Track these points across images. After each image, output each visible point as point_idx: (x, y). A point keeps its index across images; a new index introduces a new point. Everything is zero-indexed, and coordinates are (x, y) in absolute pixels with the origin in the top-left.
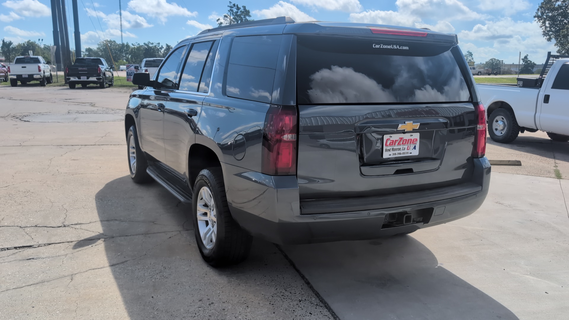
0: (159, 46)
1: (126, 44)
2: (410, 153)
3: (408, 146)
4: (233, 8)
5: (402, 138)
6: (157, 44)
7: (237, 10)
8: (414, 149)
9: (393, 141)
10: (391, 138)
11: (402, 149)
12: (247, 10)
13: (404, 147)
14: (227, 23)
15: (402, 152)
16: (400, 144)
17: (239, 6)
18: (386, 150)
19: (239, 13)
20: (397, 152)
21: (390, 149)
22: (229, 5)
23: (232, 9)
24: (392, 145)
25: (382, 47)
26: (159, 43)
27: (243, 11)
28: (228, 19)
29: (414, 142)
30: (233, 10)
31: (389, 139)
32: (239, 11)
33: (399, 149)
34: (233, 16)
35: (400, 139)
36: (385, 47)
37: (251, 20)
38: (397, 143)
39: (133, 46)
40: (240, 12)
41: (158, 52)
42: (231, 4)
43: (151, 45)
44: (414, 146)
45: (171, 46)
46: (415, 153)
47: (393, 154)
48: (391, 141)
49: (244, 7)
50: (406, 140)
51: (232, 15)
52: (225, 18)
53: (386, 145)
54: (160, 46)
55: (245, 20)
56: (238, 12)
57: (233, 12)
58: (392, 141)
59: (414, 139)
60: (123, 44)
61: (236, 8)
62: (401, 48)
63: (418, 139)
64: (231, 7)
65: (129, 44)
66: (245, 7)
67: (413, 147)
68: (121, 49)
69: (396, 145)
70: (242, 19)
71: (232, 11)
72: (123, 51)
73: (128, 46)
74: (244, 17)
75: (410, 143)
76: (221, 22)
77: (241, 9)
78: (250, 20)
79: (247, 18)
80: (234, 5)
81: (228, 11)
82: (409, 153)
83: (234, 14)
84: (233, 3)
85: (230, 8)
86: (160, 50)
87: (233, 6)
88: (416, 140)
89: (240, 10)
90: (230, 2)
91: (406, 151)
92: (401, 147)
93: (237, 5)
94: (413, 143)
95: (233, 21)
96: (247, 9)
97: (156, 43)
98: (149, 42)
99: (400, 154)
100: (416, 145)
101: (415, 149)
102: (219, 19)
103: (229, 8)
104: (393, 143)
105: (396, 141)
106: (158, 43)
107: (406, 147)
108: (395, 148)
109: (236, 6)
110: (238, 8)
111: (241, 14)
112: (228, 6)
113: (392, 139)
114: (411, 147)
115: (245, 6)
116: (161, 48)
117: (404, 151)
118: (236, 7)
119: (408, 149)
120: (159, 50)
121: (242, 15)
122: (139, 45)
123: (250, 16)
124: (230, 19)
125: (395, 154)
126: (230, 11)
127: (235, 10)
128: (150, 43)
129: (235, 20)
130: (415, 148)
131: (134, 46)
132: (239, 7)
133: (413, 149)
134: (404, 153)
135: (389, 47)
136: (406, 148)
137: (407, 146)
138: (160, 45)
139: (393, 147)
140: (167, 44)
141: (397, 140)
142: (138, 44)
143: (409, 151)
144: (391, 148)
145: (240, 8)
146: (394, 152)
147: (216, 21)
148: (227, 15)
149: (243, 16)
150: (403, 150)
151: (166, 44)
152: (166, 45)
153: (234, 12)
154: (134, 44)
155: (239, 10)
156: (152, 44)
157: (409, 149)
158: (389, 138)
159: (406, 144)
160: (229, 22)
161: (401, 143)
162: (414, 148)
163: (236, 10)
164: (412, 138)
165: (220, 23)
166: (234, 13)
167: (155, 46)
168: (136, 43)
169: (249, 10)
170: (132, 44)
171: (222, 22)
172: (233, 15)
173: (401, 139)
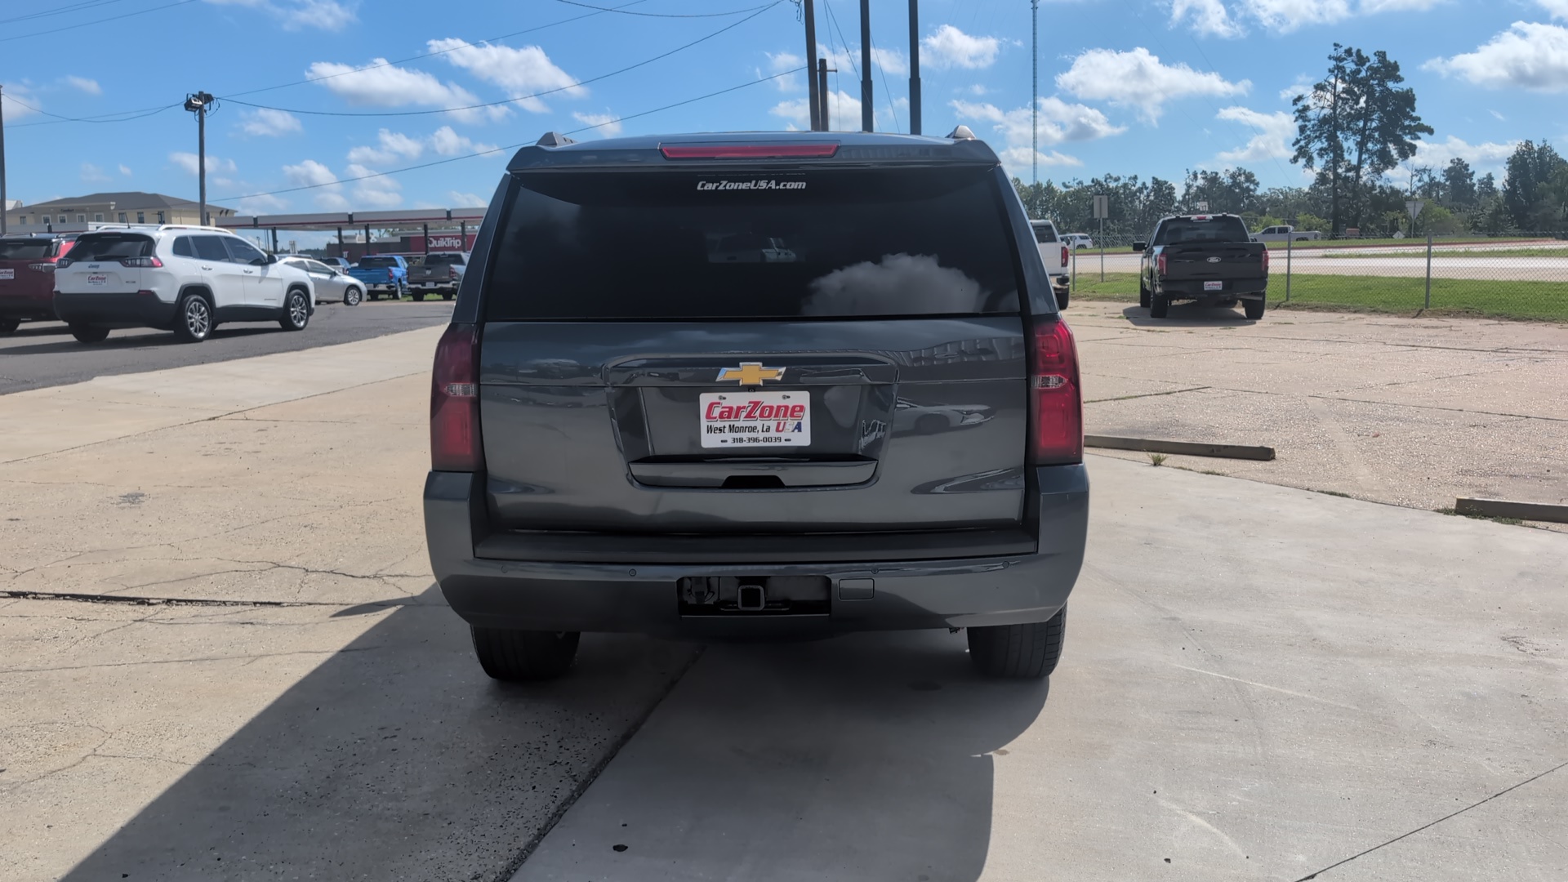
0: (1134, 186)
1: (1044, 185)
2: (786, 440)
3: (779, 424)
4: (1345, 62)
5: (758, 403)
6: (1130, 179)
7: (1357, 65)
8: (796, 431)
9: (731, 408)
10: (722, 401)
11: (760, 428)
12: (1390, 63)
13: (767, 423)
14: (1323, 108)
15: (761, 436)
16: (755, 417)
17: (1364, 54)
18: (710, 429)
19: (1363, 74)
20: (745, 435)
21: (724, 427)
22: (1334, 54)
23: (1341, 64)
24: (729, 417)
25: (725, 186)
26: (1135, 178)
27: (1375, 66)
28: (1329, 96)
29: (795, 414)
30: (1345, 66)
31: (719, 403)
32: (1365, 67)
33: (753, 429)
34: (1344, 85)
35: (752, 405)
36: (733, 186)
37: (1400, 90)
38: (744, 414)
39: (1064, 190)
40: (1366, 72)
41: (1132, 202)
42: (1339, 50)
43: (1112, 185)
44: (796, 422)
45: (1169, 183)
46: (803, 439)
47: (735, 440)
48: (723, 408)
49: (1380, 56)
50: (771, 408)
51: (1340, 80)
52: (1319, 92)
53: (708, 416)
54: (1139, 185)
55: (1382, 91)
56: (1359, 71)
57: (1344, 72)
58: (727, 410)
59: (794, 407)
60: (1038, 187)
61: (1353, 61)
62: (781, 187)
63: (805, 406)
64: (1339, 59)
65: (1053, 185)
66: (1385, 53)
67: (794, 426)
68: (1031, 200)
69: (742, 418)
70: (1374, 91)
71: (1341, 69)
72: (1035, 203)
73: (1050, 189)
74: (1379, 85)
75: (785, 415)
76: (1304, 106)
77: (1369, 61)
78: (1397, 92)
79: (1391, 85)
80: (1349, 52)
81: (1330, 71)
82: (783, 440)
83: (1347, 78)
84: (1346, 47)
85: (1335, 63)
86: (1138, 194)
87: (1343, 56)
88: (802, 408)
89: (1368, 64)
90: (1335, 45)
91: (773, 434)
92: (758, 424)
93: (1359, 51)
94: (792, 415)
95: (1343, 99)
96: (1390, 58)
97: (1128, 176)
98: (1109, 174)
99: (756, 440)
100: (802, 421)
101: (800, 430)
102: (1300, 98)
103: (1332, 64)
104: (731, 413)
105: (739, 408)
106: (1133, 175)
107: (773, 424)
108: (737, 424)
109: (1354, 55)
110: (1361, 60)
111: (1371, 75)
112: (1330, 58)
113: (725, 403)
114: (787, 426)
115: (1383, 50)
116: (1142, 188)
117: (767, 435)
118: (1354, 57)
119: (777, 430)
120: (1136, 195)
121: (1374, 79)
122: (1082, 184)
123: (1399, 79)
124: (1334, 95)
125: (741, 440)
126: (1336, 71)
127: (1350, 66)
128: (1111, 177)
129: (1349, 97)
130: (799, 427)
131: (1068, 190)
132: (1365, 56)
133: (793, 431)
134: (767, 440)
135: (744, 186)
136: (773, 428)
137: (776, 422)
138: (1137, 181)
139: (732, 423)
140: (1156, 177)
141: (744, 407)
142: (1078, 184)
143: (783, 435)
144: (727, 424)
145: (1367, 57)
146: (738, 435)
147: (1291, 102)
148: (1326, 83)
149: (1376, 82)
150: (763, 431)
151: (1154, 178)
152: (1151, 180)
153: (1348, 71)
154: (1067, 184)
155: (1363, 64)
156: (1117, 180)
157: (781, 428)
158: (718, 401)
159: (772, 417)
160: (1329, 103)
161: (758, 414)
162: (796, 428)
163: (1353, 67)
164: (790, 403)
165: (1301, 108)
166: (1348, 75)
167: (1125, 186)
168: (1074, 180)
169: (1396, 62)
170: (1064, 185)
171: (1308, 106)
172: (1344, 80)
173: (756, 404)
